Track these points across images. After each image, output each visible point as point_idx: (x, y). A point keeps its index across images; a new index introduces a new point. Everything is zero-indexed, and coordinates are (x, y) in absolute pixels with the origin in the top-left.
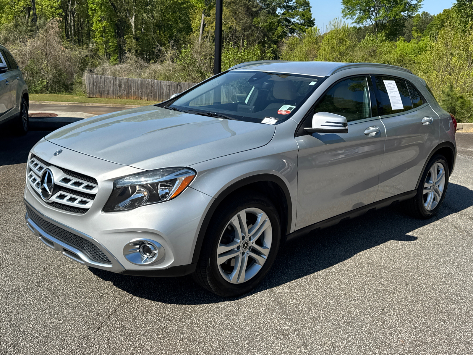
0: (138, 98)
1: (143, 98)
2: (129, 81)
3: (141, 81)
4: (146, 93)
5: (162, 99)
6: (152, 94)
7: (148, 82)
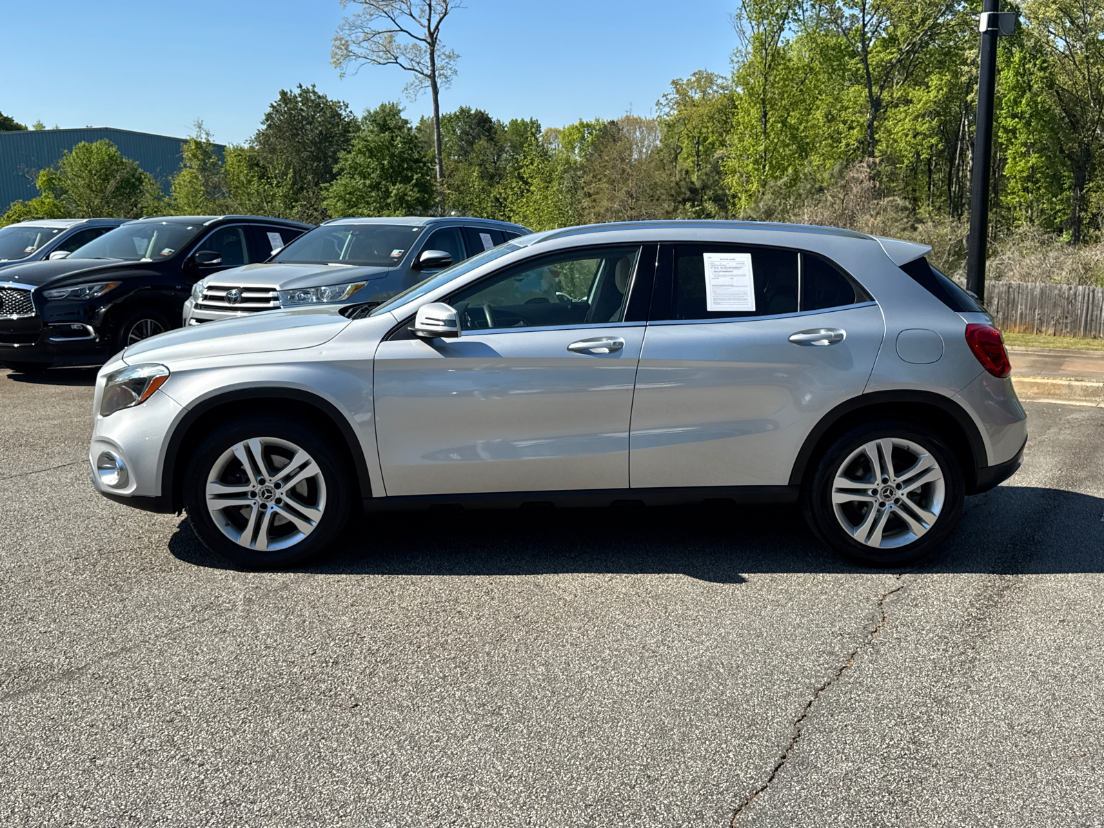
0: (1030, 330)
1: (1044, 329)
2: (1011, 290)
3: (1041, 289)
4: (1053, 318)
5: (1093, 333)
6: (1068, 321)
7: (1060, 291)
